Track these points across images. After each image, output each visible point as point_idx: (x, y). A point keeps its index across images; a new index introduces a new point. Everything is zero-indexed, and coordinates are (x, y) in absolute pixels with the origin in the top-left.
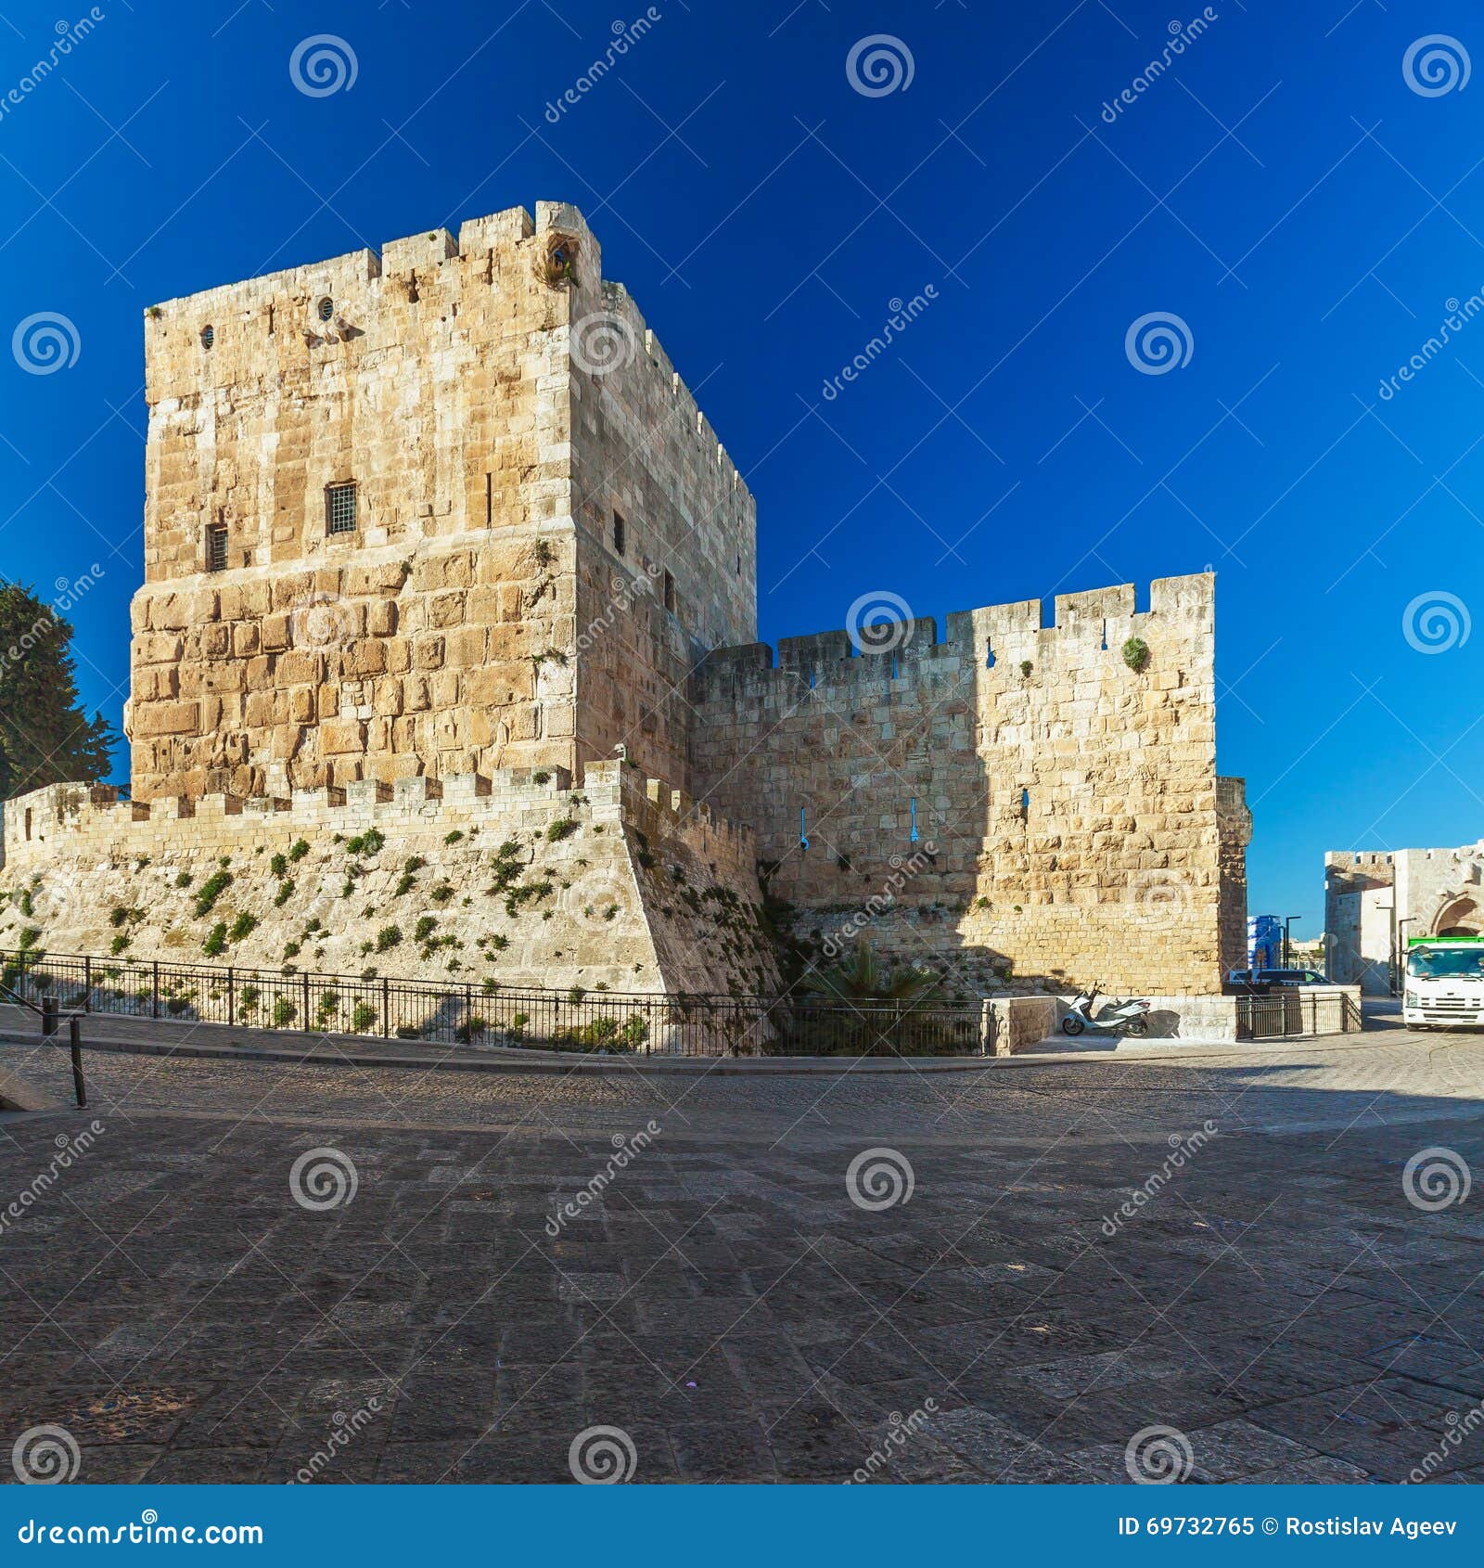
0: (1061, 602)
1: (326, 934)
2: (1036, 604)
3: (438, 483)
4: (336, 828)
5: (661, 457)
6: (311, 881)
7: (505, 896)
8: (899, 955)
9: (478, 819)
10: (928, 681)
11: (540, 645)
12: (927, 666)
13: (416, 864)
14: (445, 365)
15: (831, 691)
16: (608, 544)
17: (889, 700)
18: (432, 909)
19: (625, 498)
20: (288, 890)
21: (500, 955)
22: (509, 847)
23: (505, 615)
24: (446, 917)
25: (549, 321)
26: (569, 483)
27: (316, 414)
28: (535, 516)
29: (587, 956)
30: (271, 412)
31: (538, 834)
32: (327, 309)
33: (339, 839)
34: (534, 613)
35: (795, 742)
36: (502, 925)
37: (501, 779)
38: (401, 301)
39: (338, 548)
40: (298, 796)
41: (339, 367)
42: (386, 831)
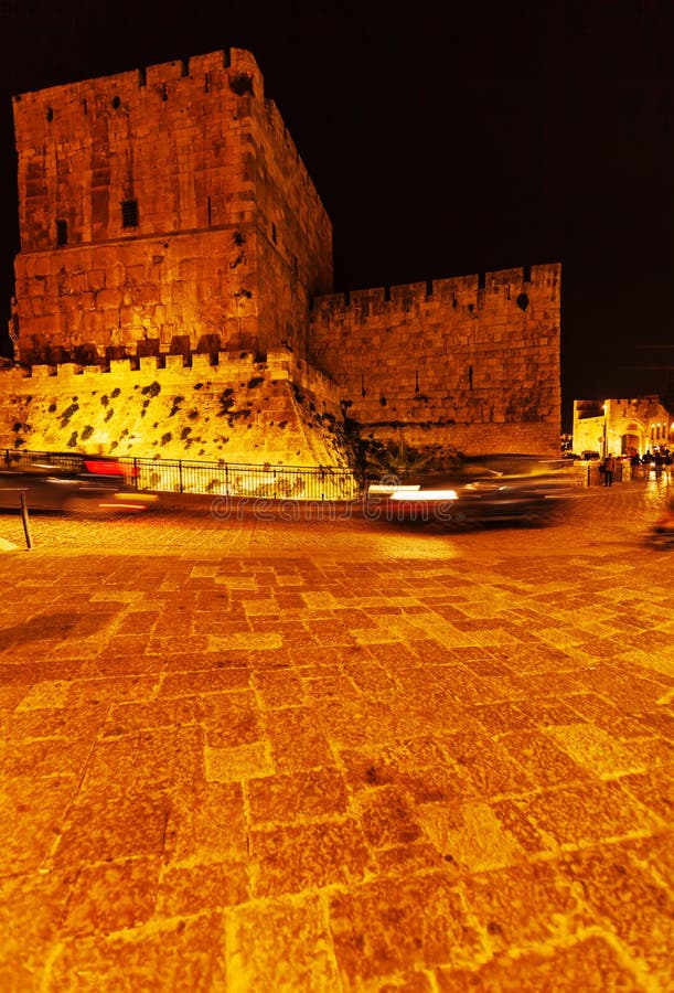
0: (488, 275)
1: (133, 437)
2: (477, 276)
3: (181, 203)
4: (135, 382)
5: (292, 195)
6: (123, 409)
7: (227, 416)
9: (212, 377)
10: (424, 314)
11: (238, 288)
12: (423, 306)
13: (178, 399)
15: (377, 317)
16: (270, 239)
17: (404, 323)
18: (188, 423)
19: (276, 215)
20: (110, 414)
21: (225, 446)
22: (229, 392)
23: (220, 272)
24: (196, 427)
25: (240, 115)
26: (251, 202)
27: (113, 161)
28: (234, 220)
29: (272, 448)
30: (88, 159)
31: (243, 385)
32: (116, 103)
33: (136, 387)
34: (235, 271)
35: (359, 343)
36: (227, 432)
37: (222, 357)
38: (157, 99)
39: (129, 235)
40: (114, 365)
41: (125, 135)
42: (162, 383)
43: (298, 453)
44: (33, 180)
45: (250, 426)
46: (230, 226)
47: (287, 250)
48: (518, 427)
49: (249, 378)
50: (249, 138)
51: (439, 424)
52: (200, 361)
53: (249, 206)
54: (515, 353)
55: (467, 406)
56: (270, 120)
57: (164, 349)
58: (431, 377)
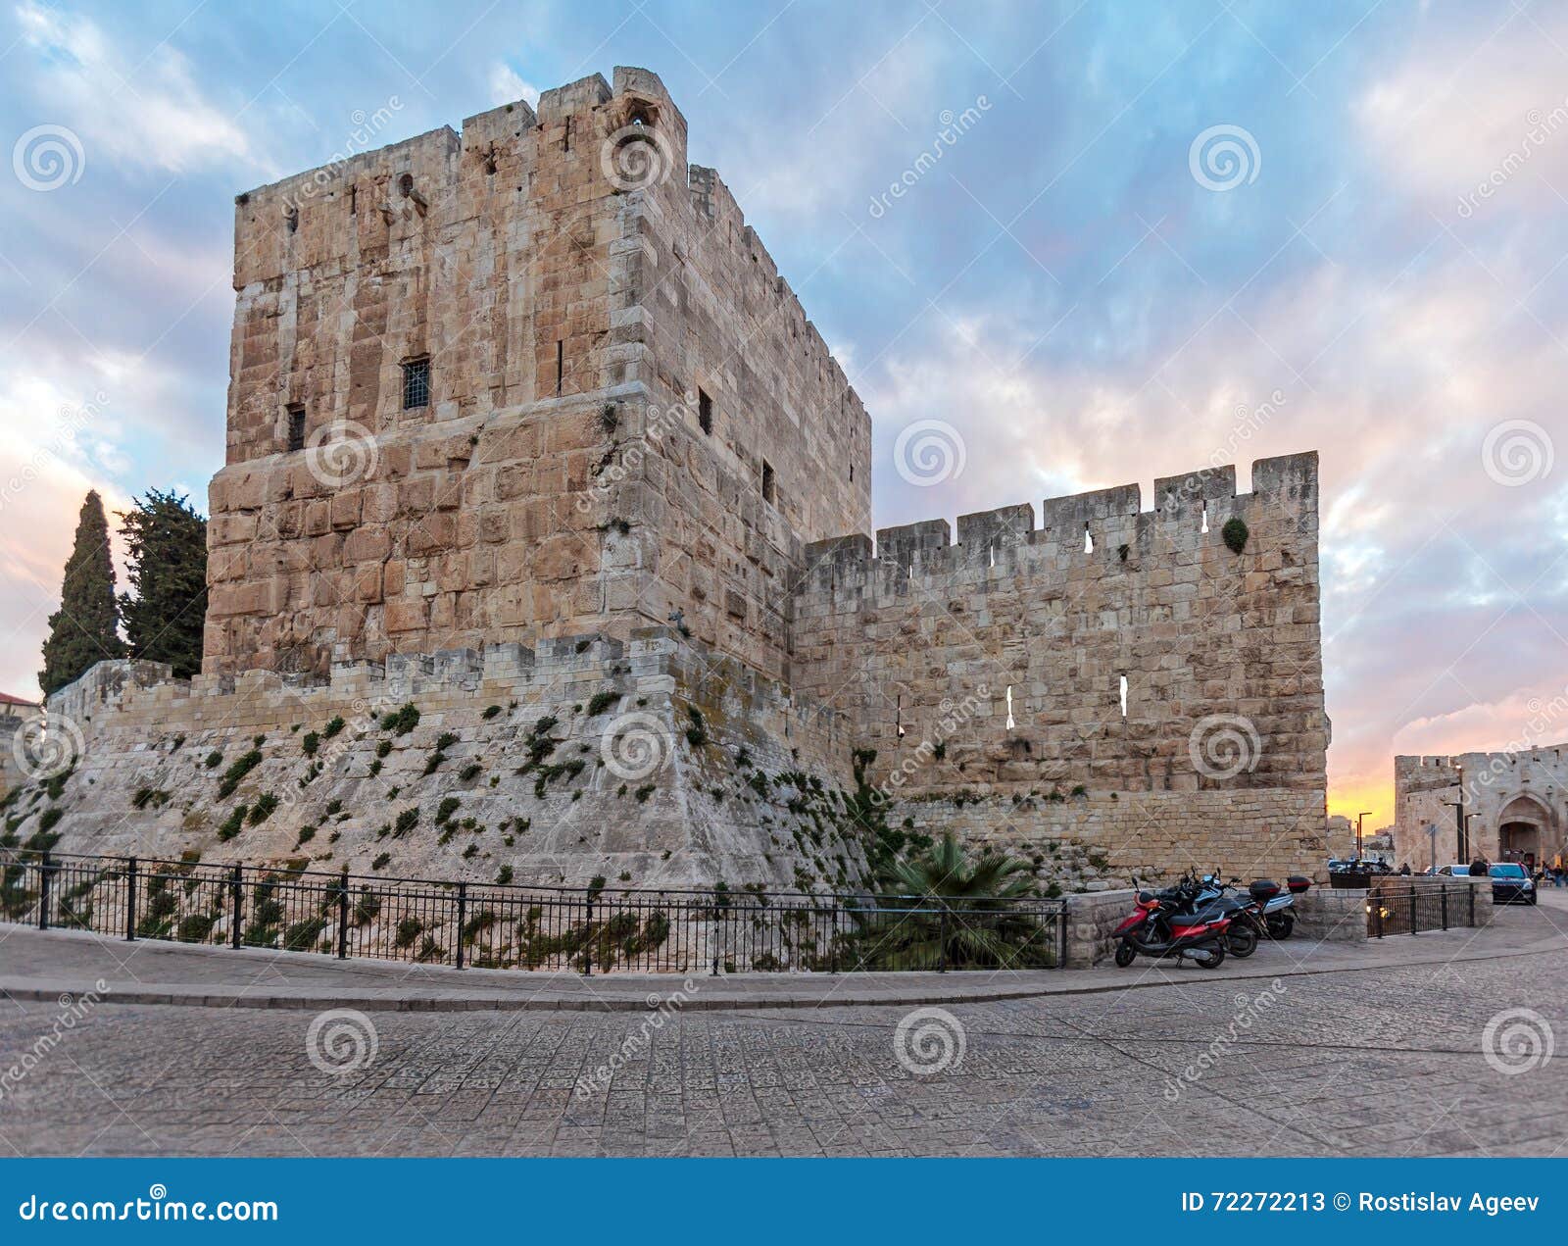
1: (346, 817)
4: (376, 705)
5: (760, 350)
6: (341, 760)
7: (535, 775)
8: (991, 843)
9: (520, 692)
10: (1025, 569)
11: (605, 514)
13: (447, 741)
14: (519, 235)
15: (929, 579)
17: (986, 587)
18: (457, 790)
19: (714, 379)
20: (316, 770)
21: (520, 838)
22: (548, 722)
23: (571, 485)
24: (471, 796)
29: (614, 842)
30: (350, 291)
31: (578, 708)
33: (375, 714)
35: (892, 631)
36: (528, 807)
37: (543, 649)
38: (478, 173)
39: (410, 423)
40: (340, 672)
42: (423, 707)
43: (667, 857)
44: (255, 338)
45: (577, 797)
47: (739, 450)
49: (591, 691)
50: (642, 226)
52: (501, 661)
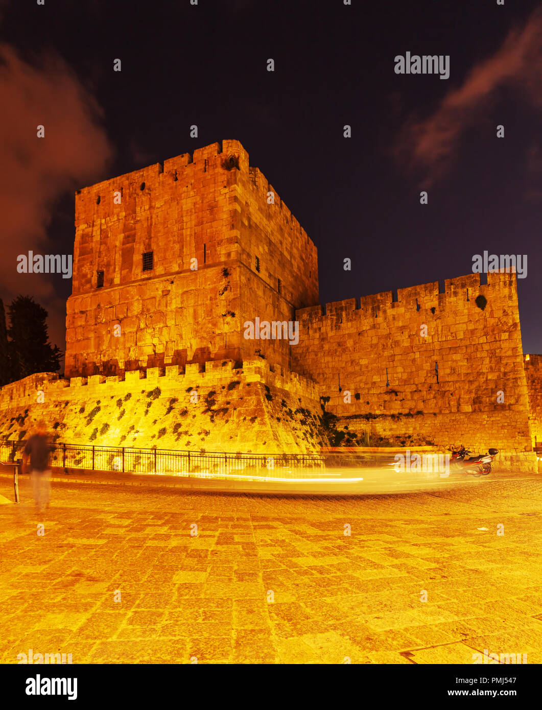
0: (447, 282)
1: (137, 432)
2: (437, 283)
3: (184, 249)
4: (143, 388)
5: (275, 233)
6: (132, 410)
7: (210, 413)
9: (200, 382)
10: (391, 318)
11: (225, 310)
12: (390, 312)
13: (174, 401)
15: (349, 324)
16: (254, 269)
17: (374, 327)
18: (180, 420)
19: (260, 250)
20: (123, 413)
21: (207, 438)
22: (212, 393)
23: (211, 299)
24: (185, 422)
25: (229, 184)
26: (236, 245)
27: (138, 226)
28: (223, 259)
29: (244, 439)
30: (121, 226)
31: (224, 388)
32: (143, 187)
33: (143, 392)
34: (223, 297)
35: (335, 346)
36: (208, 426)
37: (208, 365)
38: (170, 181)
39: (146, 276)
40: (128, 375)
41: (147, 207)
42: (162, 388)
43: (265, 443)
44: (84, 245)
45: (227, 421)
46: (219, 264)
47: (270, 276)
48: (485, 416)
49: (228, 381)
50: (235, 199)
51: (409, 415)
52: (192, 370)
53: (235, 247)
54: (477, 347)
55: (435, 397)
56: (254, 182)
57: (168, 360)
58: (400, 372)
